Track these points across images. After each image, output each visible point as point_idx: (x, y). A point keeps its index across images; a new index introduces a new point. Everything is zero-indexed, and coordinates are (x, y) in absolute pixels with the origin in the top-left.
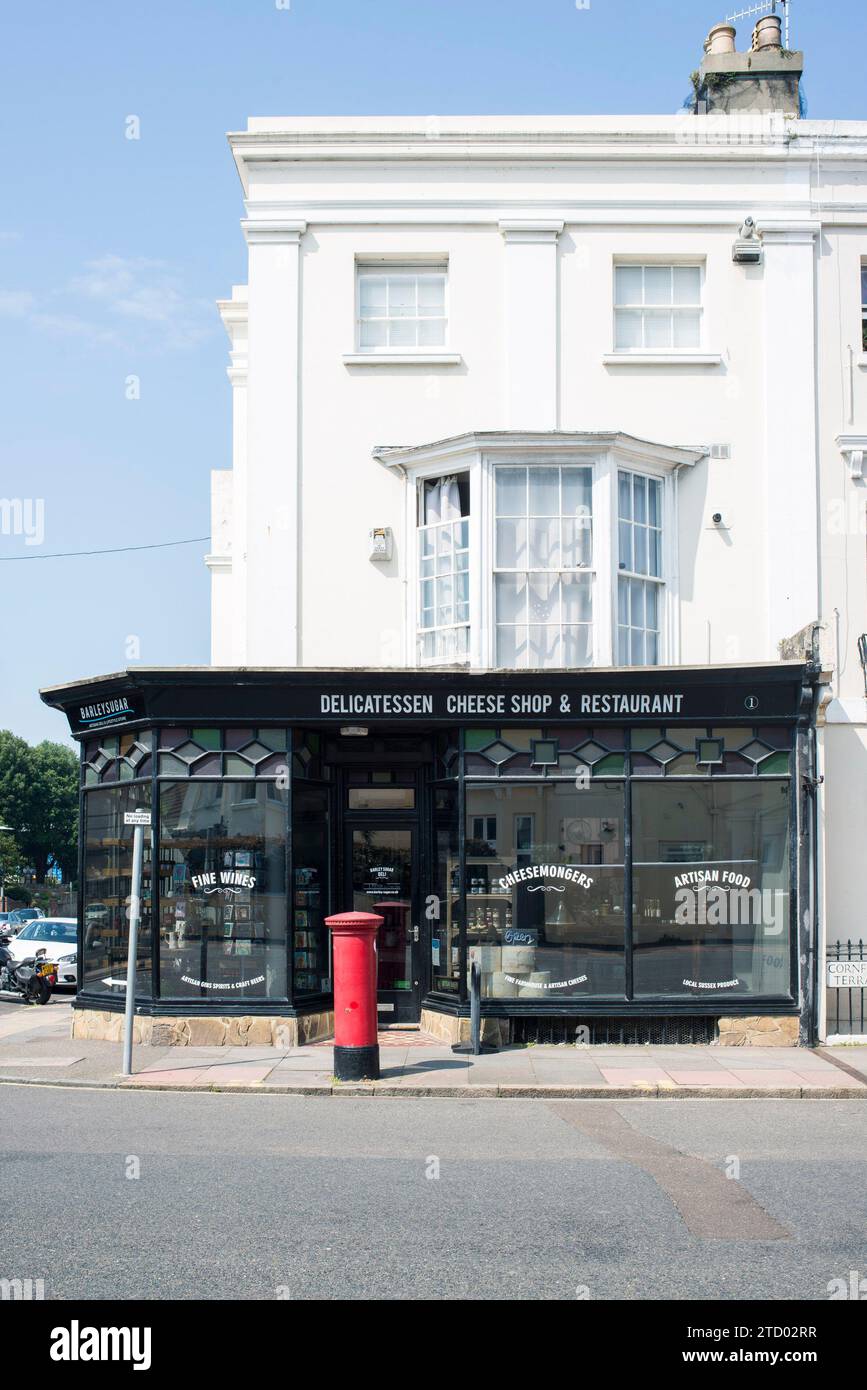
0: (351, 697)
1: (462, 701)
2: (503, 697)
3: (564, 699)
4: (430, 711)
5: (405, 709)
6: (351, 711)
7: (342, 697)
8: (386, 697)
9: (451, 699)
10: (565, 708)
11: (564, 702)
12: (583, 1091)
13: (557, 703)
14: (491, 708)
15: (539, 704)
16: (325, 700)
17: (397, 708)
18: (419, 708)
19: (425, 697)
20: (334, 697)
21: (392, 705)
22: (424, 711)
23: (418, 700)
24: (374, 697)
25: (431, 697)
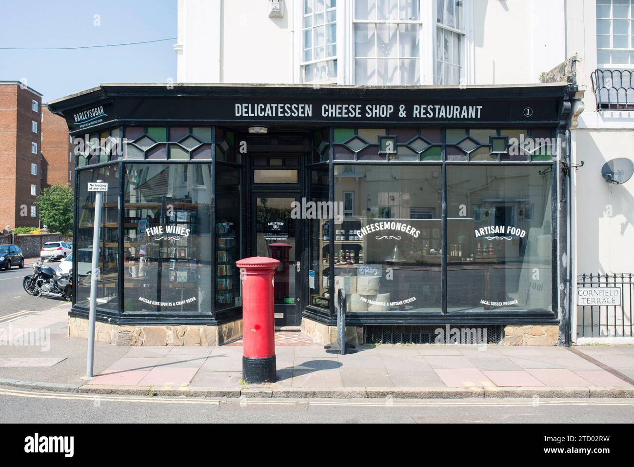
0: (256, 105)
1: (332, 109)
2: (360, 106)
3: (402, 108)
4: (310, 115)
5: (293, 114)
6: (256, 115)
7: (250, 105)
8: (280, 105)
9: (325, 107)
10: (402, 114)
11: (401, 110)
12: (429, 393)
13: (397, 110)
14: (352, 114)
15: (384, 111)
16: (238, 107)
17: (288, 113)
18: (302, 113)
19: (307, 106)
20: (244, 105)
21: (284, 111)
22: (306, 115)
23: (302, 108)
24: (272, 105)
25: (311, 106)
